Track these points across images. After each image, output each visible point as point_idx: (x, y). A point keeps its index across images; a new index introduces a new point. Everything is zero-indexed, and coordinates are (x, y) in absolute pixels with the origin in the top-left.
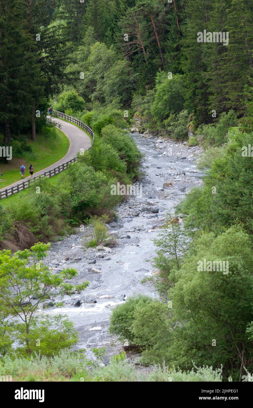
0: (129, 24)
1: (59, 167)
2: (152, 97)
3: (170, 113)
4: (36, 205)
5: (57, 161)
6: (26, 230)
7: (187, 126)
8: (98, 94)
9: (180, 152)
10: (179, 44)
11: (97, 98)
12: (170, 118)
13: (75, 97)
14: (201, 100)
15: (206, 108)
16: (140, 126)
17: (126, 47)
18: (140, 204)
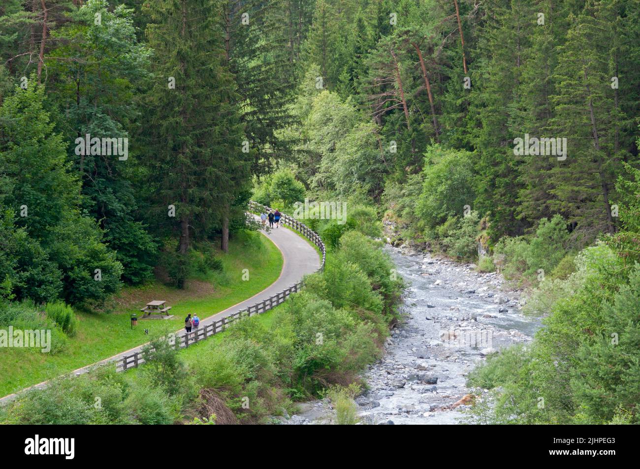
0: (384, 63)
1: (271, 300)
2: (417, 187)
3: (447, 215)
4: (238, 362)
5: (265, 287)
6: (221, 404)
7: (477, 238)
8: (323, 177)
9: (464, 281)
10: (466, 100)
11: (320, 184)
12: (447, 224)
13: (289, 181)
14: (504, 195)
15: (512, 209)
16: (394, 234)
17: (377, 101)
18: (405, 367)
